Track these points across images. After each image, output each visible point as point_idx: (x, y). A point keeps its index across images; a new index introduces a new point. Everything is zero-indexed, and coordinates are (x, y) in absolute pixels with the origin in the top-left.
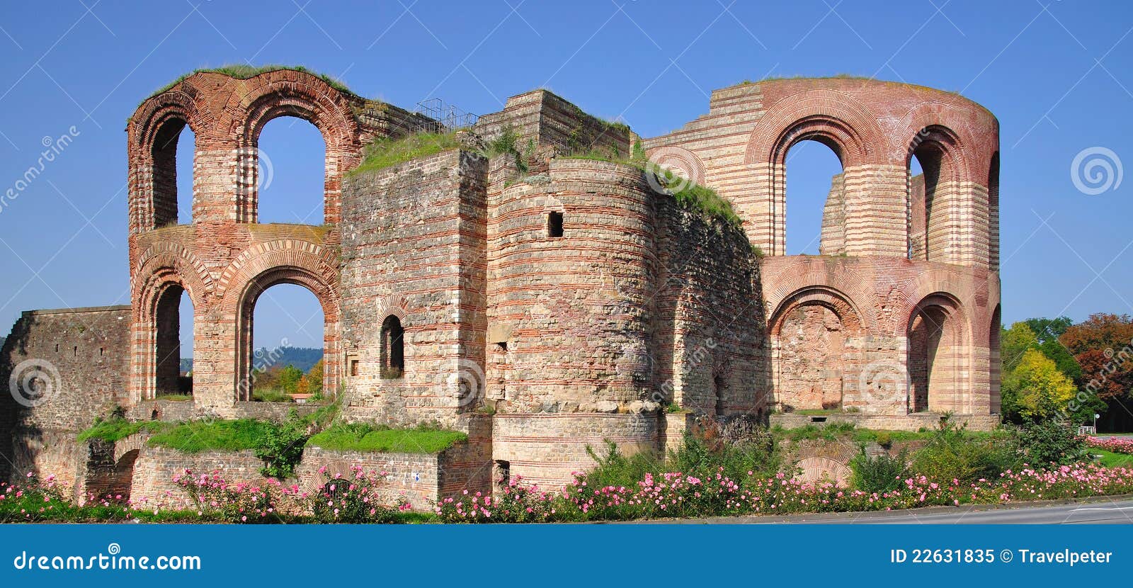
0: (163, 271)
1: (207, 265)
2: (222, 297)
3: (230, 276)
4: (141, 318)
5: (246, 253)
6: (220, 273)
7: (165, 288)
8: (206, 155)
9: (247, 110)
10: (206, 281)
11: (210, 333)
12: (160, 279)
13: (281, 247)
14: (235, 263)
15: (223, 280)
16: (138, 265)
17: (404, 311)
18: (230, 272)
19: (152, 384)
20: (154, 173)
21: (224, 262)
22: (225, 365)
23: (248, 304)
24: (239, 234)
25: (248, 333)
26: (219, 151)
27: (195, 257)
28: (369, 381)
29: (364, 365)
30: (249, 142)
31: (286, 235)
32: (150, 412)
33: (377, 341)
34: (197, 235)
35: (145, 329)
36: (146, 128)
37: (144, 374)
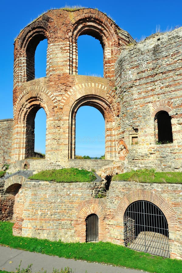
0: (31, 100)
1: (55, 94)
2: (62, 109)
3: (66, 99)
4: (19, 122)
5: (74, 88)
6: (61, 97)
7: (31, 108)
8: (54, 45)
9: (74, 25)
10: (54, 101)
11: (56, 126)
12: (29, 104)
13: (90, 86)
14: (68, 93)
15: (63, 101)
16: (19, 99)
17: (170, 108)
18: (66, 97)
19: (23, 152)
20: (27, 60)
21: (63, 92)
22: (64, 141)
23: (74, 113)
24: (70, 79)
25: (73, 126)
26: (61, 43)
27: (48, 91)
28: (146, 146)
29: (143, 138)
30: (74, 40)
31: (92, 80)
32: (23, 165)
33: (152, 125)
34: (50, 81)
35: (20, 127)
36: (23, 41)
37: (19, 148)
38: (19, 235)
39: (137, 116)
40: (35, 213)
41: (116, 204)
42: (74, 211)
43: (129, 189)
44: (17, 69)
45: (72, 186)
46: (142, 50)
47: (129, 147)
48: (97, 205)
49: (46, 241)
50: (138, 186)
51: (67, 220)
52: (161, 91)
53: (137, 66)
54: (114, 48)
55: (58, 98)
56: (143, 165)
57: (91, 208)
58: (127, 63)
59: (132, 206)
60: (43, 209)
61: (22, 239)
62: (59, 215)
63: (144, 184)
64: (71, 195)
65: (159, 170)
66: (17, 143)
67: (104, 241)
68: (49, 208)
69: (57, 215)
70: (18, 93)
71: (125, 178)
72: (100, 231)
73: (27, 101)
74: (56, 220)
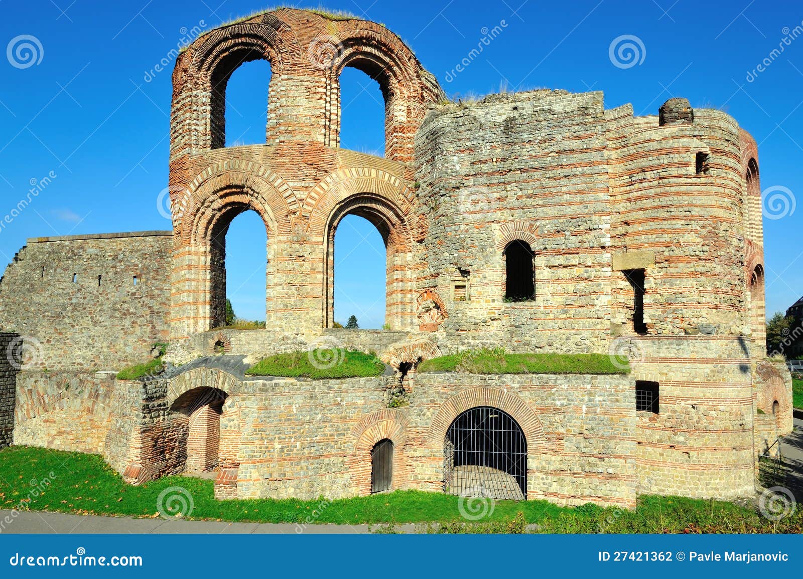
0: (228, 191)
1: (291, 184)
2: (307, 218)
3: (317, 196)
4: (192, 241)
5: (334, 175)
6: (306, 193)
7: (224, 211)
8: (291, 79)
10: (290, 200)
11: (295, 256)
12: (219, 200)
13: (367, 175)
14: (322, 184)
15: (309, 200)
16: (191, 185)
17: (533, 236)
18: (318, 194)
20: (211, 99)
21: (309, 182)
22: (312, 289)
23: (332, 228)
24: (327, 156)
25: (331, 258)
26: (306, 78)
27: (275, 175)
28: (485, 305)
29: (479, 288)
30: (333, 76)
31: (372, 164)
32: (212, 343)
33: (497, 265)
34: (278, 154)
35: (196, 253)
36: (207, 55)
37: (196, 303)
38: (230, 498)
39: (467, 246)
40: (267, 448)
41: (430, 416)
42: (349, 436)
43: (457, 387)
44: (187, 115)
45: (344, 386)
46: (482, 120)
47: (448, 305)
48: (392, 421)
49: (293, 501)
50: (476, 380)
51: (336, 455)
52: (517, 203)
53: (471, 150)
54: (413, 104)
55: (299, 195)
56: (478, 342)
57: (381, 427)
58: (450, 139)
59: (461, 419)
60: (285, 438)
61: (243, 503)
62: (320, 447)
63: (487, 377)
64: (344, 403)
65: (509, 351)
66: (189, 291)
67: (404, 489)
68: (298, 434)
69: (316, 448)
70: (191, 172)
71: (447, 365)
72: (395, 472)
73: (215, 192)
74: (314, 458)
